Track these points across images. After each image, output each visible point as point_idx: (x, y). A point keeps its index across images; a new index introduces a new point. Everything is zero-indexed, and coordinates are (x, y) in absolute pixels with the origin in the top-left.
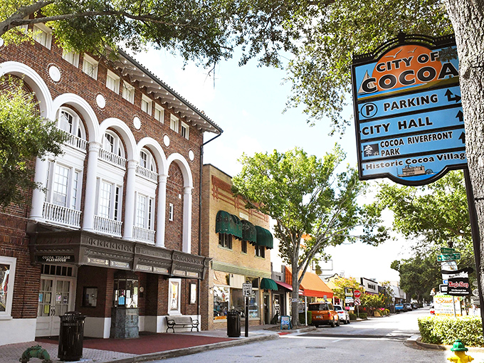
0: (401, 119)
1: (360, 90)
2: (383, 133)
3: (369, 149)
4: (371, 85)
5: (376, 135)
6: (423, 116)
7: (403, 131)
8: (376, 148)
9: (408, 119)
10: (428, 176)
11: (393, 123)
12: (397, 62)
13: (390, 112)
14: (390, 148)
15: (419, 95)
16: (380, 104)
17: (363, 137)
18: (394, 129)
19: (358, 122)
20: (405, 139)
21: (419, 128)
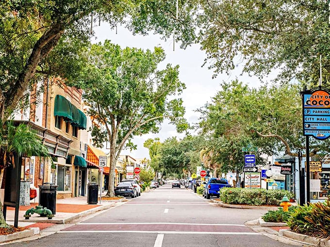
0: (318, 117)
1: (305, 104)
2: (312, 121)
3: (307, 126)
4: (309, 103)
5: (309, 121)
6: (325, 117)
7: (318, 121)
8: (309, 126)
9: (320, 117)
10: (324, 138)
11: (316, 118)
12: (318, 96)
13: (314, 114)
14: (314, 126)
15: (324, 110)
16: (312, 110)
17: (305, 121)
18: (315, 120)
19: (304, 115)
20: (319, 124)
21: (323, 121)
